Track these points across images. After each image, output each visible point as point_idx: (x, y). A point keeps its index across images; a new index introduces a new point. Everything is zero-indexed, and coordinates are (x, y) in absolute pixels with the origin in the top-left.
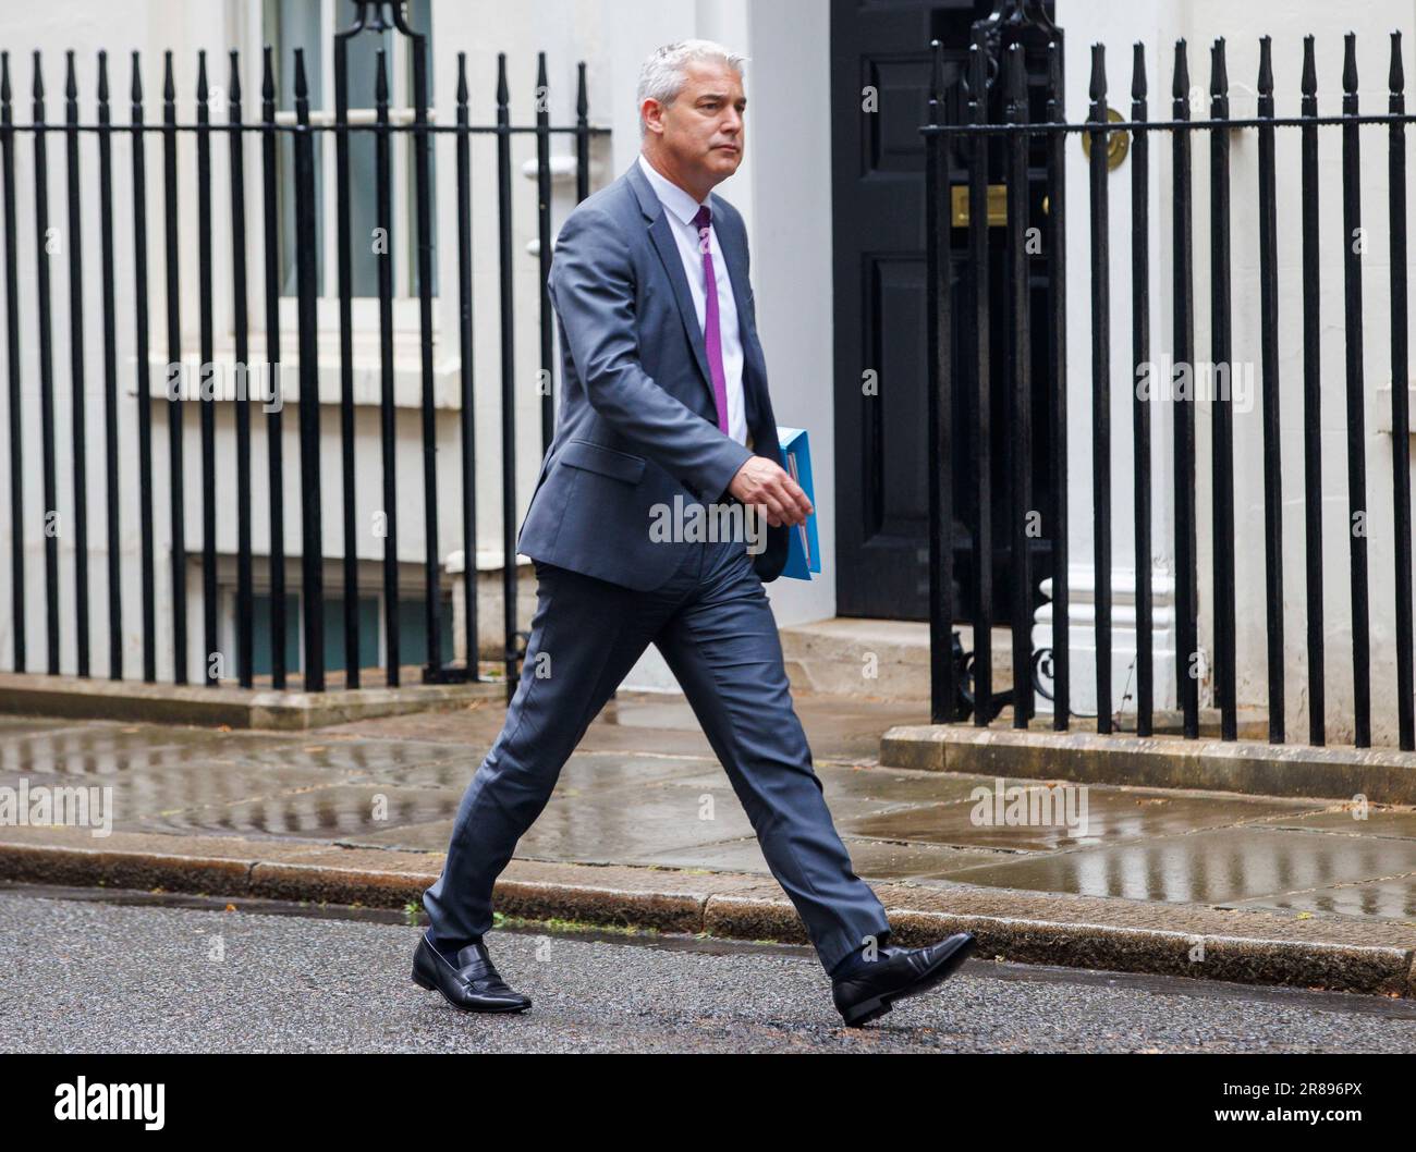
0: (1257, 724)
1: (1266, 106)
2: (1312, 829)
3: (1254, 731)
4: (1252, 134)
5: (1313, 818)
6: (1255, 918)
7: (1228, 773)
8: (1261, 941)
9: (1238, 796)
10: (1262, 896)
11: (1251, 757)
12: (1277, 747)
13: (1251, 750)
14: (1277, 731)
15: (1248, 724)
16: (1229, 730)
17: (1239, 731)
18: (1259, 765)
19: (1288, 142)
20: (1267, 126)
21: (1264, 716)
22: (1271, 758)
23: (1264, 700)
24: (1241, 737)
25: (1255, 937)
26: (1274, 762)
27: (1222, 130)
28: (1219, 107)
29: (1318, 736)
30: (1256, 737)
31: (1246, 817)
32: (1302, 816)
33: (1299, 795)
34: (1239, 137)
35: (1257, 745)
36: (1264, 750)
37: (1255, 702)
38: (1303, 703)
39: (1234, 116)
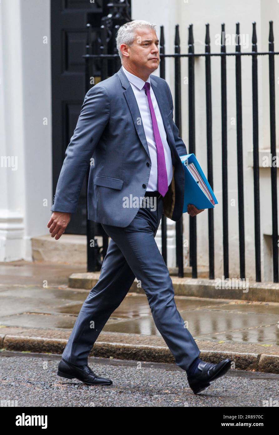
0: (205, 273)
1: (208, 49)
2: (224, 311)
3: (204, 275)
4: (203, 59)
5: (225, 306)
6: (204, 343)
7: (194, 290)
8: (206, 351)
9: (198, 298)
10: (206, 334)
11: (203, 284)
12: (212, 281)
13: (202, 282)
14: (212, 275)
15: (202, 273)
16: (194, 274)
17: (198, 275)
18: (205, 287)
19: (216, 62)
20: (208, 57)
21: (207, 270)
22: (210, 285)
23: (207, 264)
24: (199, 277)
25: (204, 350)
26: (211, 286)
27: (192, 58)
28: (191, 49)
29: (227, 275)
30: (204, 277)
31: (201, 306)
32: (221, 306)
33: (220, 298)
34: (198, 60)
35: (204, 280)
36: (207, 282)
37: (204, 264)
38: (221, 265)
39: (196, 52)
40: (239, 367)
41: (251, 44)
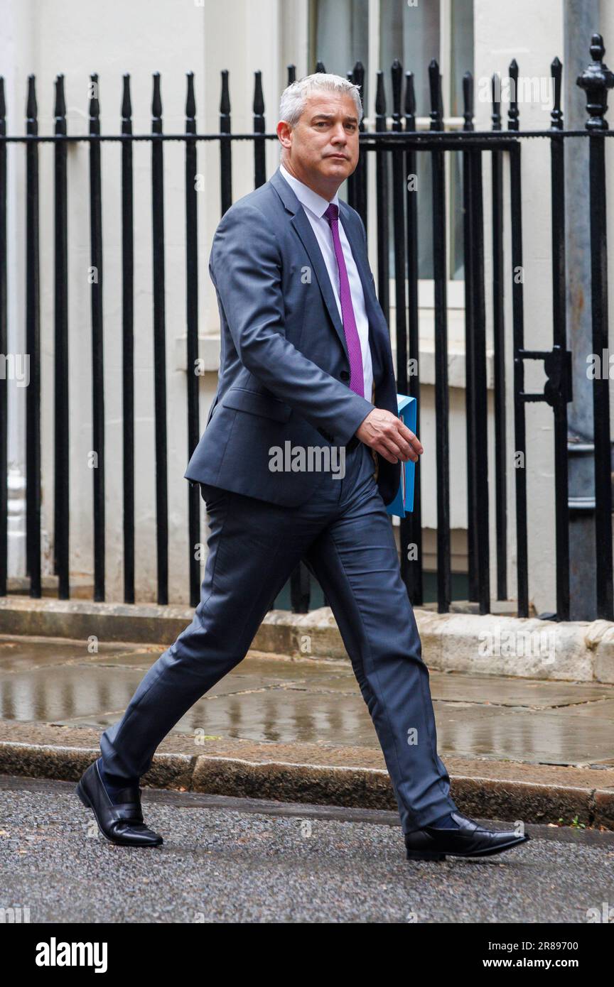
0: (85, 587)
1: (95, 126)
2: (124, 666)
3: (84, 592)
4: (85, 147)
5: (124, 657)
6: (80, 733)
7: (63, 624)
8: (85, 750)
9: (70, 641)
10: (86, 716)
11: (81, 612)
12: (100, 605)
13: (80, 607)
14: (99, 593)
15: (79, 588)
16: (64, 591)
17: (72, 592)
18: (86, 618)
19: (111, 154)
20: (95, 141)
21: (90, 581)
22: (95, 613)
23: (90, 569)
24: (74, 597)
25: (80, 747)
26: (97, 616)
27: (63, 144)
28: (60, 126)
29: (130, 597)
30: (84, 597)
31: (76, 657)
32: (117, 656)
33: (115, 640)
34: (74, 149)
35: (84, 603)
36: (90, 607)
37: (84, 570)
38: (120, 572)
39: (71, 132)
40: (152, 782)
41: (184, 118)
